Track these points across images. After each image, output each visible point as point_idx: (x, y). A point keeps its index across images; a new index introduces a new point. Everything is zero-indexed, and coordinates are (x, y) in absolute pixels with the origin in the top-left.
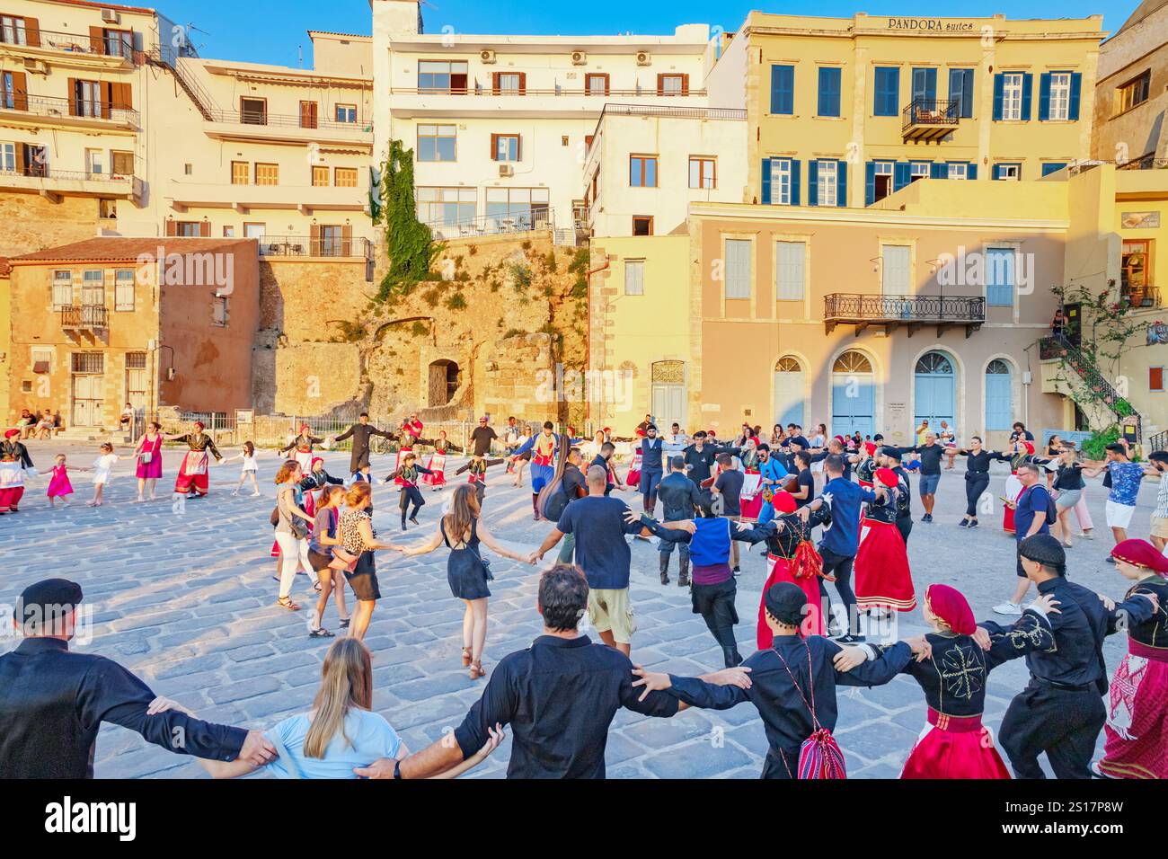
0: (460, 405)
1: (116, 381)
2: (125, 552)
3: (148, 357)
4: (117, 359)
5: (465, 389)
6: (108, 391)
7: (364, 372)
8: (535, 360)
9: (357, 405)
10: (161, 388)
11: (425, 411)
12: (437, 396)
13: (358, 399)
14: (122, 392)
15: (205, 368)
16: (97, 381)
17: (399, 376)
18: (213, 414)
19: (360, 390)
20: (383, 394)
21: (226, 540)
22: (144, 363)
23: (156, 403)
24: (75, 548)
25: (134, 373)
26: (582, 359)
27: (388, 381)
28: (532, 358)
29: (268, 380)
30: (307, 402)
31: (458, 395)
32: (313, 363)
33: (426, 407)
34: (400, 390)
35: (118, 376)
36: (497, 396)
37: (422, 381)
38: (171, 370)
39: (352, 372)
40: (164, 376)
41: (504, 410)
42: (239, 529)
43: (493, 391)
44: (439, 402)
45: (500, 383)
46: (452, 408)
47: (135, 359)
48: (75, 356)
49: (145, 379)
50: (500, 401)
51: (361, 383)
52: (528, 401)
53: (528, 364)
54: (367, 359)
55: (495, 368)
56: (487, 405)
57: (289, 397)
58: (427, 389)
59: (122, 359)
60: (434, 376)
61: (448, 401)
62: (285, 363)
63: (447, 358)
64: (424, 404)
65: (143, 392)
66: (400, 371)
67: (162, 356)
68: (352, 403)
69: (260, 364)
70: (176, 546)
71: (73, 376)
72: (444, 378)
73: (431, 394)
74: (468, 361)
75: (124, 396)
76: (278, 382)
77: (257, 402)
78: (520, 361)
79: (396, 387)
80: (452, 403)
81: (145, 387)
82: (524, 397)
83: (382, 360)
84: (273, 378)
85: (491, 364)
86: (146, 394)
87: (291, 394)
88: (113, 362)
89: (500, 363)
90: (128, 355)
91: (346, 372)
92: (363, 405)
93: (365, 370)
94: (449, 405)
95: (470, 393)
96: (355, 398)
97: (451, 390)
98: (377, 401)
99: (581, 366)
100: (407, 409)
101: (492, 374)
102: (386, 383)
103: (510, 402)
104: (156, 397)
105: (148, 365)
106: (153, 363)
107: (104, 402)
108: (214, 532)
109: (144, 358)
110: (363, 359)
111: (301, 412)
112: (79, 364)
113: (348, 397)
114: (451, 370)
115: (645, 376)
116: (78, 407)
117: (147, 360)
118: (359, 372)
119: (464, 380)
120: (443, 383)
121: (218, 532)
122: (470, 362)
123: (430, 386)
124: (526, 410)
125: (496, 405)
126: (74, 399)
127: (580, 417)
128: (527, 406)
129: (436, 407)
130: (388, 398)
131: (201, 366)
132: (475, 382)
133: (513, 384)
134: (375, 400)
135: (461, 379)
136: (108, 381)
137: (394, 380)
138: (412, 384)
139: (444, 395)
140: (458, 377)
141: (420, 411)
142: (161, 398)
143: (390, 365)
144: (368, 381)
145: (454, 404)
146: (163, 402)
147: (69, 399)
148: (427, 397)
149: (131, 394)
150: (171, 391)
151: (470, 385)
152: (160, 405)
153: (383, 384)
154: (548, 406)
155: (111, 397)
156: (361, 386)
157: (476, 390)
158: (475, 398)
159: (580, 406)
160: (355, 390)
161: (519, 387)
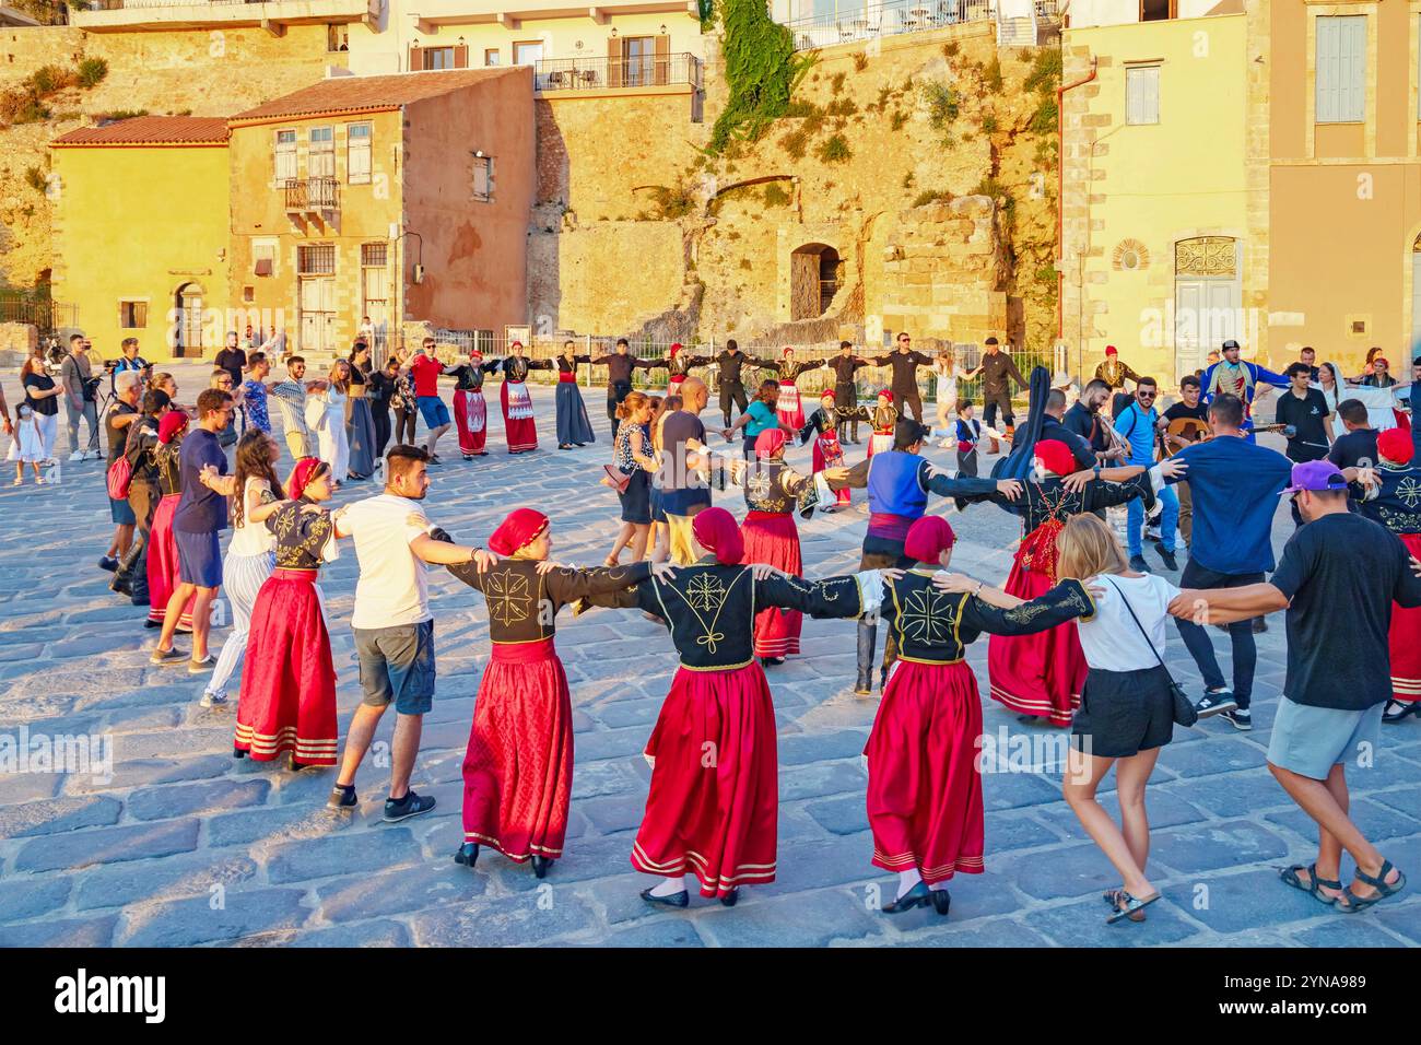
0: (842, 318)
1: (350, 286)
3: (390, 249)
4: (351, 254)
5: (851, 291)
6: (342, 301)
7: (690, 266)
8: (966, 241)
9: (680, 319)
10: (407, 295)
11: (786, 327)
12: (804, 303)
13: (682, 309)
14: (358, 300)
15: (462, 264)
16: (328, 285)
17: (744, 270)
18: (476, 333)
19: (684, 294)
20: (720, 300)
22: (384, 258)
23: (400, 317)
25: (372, 274)
26: (1049, 237)
27: (728, 279)
28: (962, 238)
29: (550, 281)
30: (605, 315)
31: (839, 301)
32: (614, 253)
33: (788, 320)
34: (745, 294)
35: (352, 279)
36: (902, 302)
37: (780, 279)
38: (418, 268)
39: (672, 267)
40: (410, 278)
43: (896, 294)
44: (808, 313)
45: (908, 280)
46: (829, 321)
47: (372, 253)
48: (302, 249)
49: (386, 282)
50: (908, 309)
51: (687, 283)
52: (955, 310)
53: (955, 248)
54: (694, 246)
55: (899, 255)
56: (887, 318)
57: (580, 307)
58: (789, 293)
59: (357, 253)
60: (799, 270)
61: (823, 311)
62: (573, 255)
63: (822, 241)
64: (784, 316)
65: (384, 301)
66: (745, 264)
67: (407, 248)
68: (673, 315)
69: (538, 256)
71: (300, 279)
72: (816, 274)
73: (796, 300)
74: (854, 245)
75: (360, 306)
76: (564, 285)
77: (534, 314)
78: (940, 243)
79: (739, 290)
80: (829, 314)
81: (387, 294)
82: (949, 303)
83: (718, 247)
84: (556, 278)
85: (891, 250)
86: (388, 303)
87: (583, 302)
88: (347, 258)
89: (910, 247)
90: (364, 247)
91: (663, 267)
92: (689, 318)
93: (692, 263)
94: (824, 317)
95: (858, 298)
96: (677, 307)
97: (827, 294)
98: (710, 311)
99: (1047, 250)
100: (756, 324)
101: (895, 266)
102: (724, 283)
103: (926, 311)
104: (400, 308)
105: (390, 261)
106: (396, 258)
107: (336, 315)
108: (486, 504)
109: (385, 251)
110: (688, 246)
111: (597, 329)
112: (305, 265)
113: (664, 307)
114: (827, 260)
115: (1162, 265)
116: (306, 322)
117: (388, 254)
118: (683, 266)
119: (847, 276)
120: (813, 283)
121: (492, 504)
122: (858, 247)
123: (793, 286)
125: (902, 317)
126: (301, 312)
127: (1046, 336)
128: (954, 319)
129: (803, 321)
130: (728, 307)
131: (457, 262)
132: (866, 279)
133: (930, 283)
134: (707, 311)
135: (844, 275)
136: (342, 286)
137: (737, 278)
138: (765, 285)
139: (816, 302)
140: (838, 271)
141: (778, 327)
142: (407, 309)
143: (731, 254)
144: (697, 281)
145: (833, 316)
146: (409, 315)
147: (296, 312)
148: (788, 304)
149: (369, 303)
150: (419, 298)
151: (858, 286)
152: (405, 319)
153: (721, 285)
154: (990, 317)
155: (345, 308)
156: (686, 288)
157: (868, 293)
158: (866, 306)
159: (1045, 318)
160: (676, 295)
161: (939, 287)
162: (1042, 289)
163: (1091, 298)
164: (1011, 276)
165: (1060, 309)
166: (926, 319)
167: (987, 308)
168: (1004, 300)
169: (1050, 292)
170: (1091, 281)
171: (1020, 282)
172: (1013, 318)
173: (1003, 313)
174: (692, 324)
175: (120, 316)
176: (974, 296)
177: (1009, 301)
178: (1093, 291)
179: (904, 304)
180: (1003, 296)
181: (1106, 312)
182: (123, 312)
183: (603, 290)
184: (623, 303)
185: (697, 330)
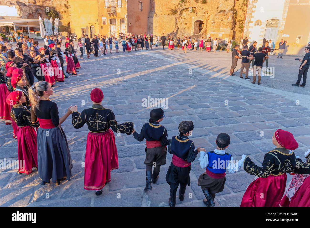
0: (203, 34)
1: (119, 26)
2: (125, 67)
3: (125, 20)
4: (118, 20)
5: (204, 29)
6: (117, 29)
7: (176, 24)
8: (227, 20)
10: (128, 28)
11: (193, 36)
12: (196, 31)
13: (174, 32)
14: (120, 29)
15: (137, 23)
16: (115, 26)
17: (186, 25)
19: (175, 29)
20: (181, 30)
21: (146, 67)
22: (124, 22)
23: (127, 32)
24: (116, 65)
25: (122, 24)
26: (243, 19)
27: (183, 27)
28: (226, 19)
29: (152, 26)
30: (161, 33)
31: (202, 31)
32: (163, 21)
34: (186, 30)
35: (119, 25)
36: (214, 31)
37: (192, 27)
38: (130, 23)
39: (173, 24)
40: (128, 25)
41: (216, 36)
42: (148, 64)
43: (213, 30)
44: (196, 33)
45: (215, 27)
46: (200, 35)
47: (122, 21)
48: (110, 19)
49: (124, 26)
50: (215, 33)
51: (176, 27)
52: (223, 33)
53: (225, 21)
54: (177, 20)
55: (214, 22)
56: (211, 34)
57: (157, 31)
58: (193, 29)
59: (120, 21)
60: (196, 25)
61: (199, 33)
62: (156, 22)
63: (200, 20)
64: (192, 33)
65: (124, 29)
66: (186, 24)
67: (128, 20)
68: (173, 33)
69: (150, 22)
70: (135, 67)
71: (110, 25)
72: (198, 26)
73: (194, 31)
74: (206, 20)
75: (120, 30)
76: (154, 28)
77: (149, 32)
78: (222, 20)
79: (185, 29)
80: (200, 33)
81: (125, 28)
83: (181, 20)
85: (213, 21)
87: (157, 30)
88: (118, 21)
89: (216, 21)
90: (121, 19)
91: (171, 24)
92: (176, 34)
93: (177, 23)
94: (199, 34)
95: (206, 30)
96: (174, 31)
97: (200, 30)
98: (179, 33)
99: (242, 22)
100: (187, 35)
101: (213, 24)
102: (182, 27)
103: (218, 33)
104: (127, 31)
105: (125, 22)
106: (126, 22)
107: (116, 32)
109: (124, 20)
110: (176, 20)
111: (160, 35)
112: (111, 22)
113: (172, 32)
114: (201, 23)
115: (264, 25)
116: (111, 33)
117: (125, 21)
118: (175, 24)
119: (204, 27)
120: (198, 28)
121: (144, 64)
122: (207, 21)
123: (194, 28)
124: (222, 36)
125: (213, 34)
126: (111, 31)
127: (239, 38)
128: (223, 35)
129: (195, 35)
130: (182, 32)
131: (137, 22)
132: (207, 27)
133: (219, 28)
134: (179, 32)
135: (203, 26)
136: (117, 26)
137: (184, 26)
138: (189, 28)
139: (198, 31)
140: (202, 26)
141: (191, 36)
142: (128, 31)
143: (184, 22)
144: (177, 27)
145: (201, 34)
146: (128, 32)
147: (110, 31)
148: (193, 31)
149: (122, 30)
150: (130, 29)
151: (206, 28)
152: (128, 33)
153: (181, 28)
154: (230, 34)
155: (118, 31)
156: (175, 28)
157: (208, 30)
158: (207, 32)
159: (240, 35)
161: (221, 29)
162: (240, 29)
163: (249, 31)
164: (234, 27)
165: (243, 33)
166: (218, 35)
167: (229, 33)
168: (233, 31)
169: (241, 30)
170: (250, 28)
171: (236, 28)
172: (234, 35)
173: (232, 34)
174: (176, 35)
175: (81, 31)
176: (227, 30)
177: (234, 32)
178: (250, 30)
179: (214, 32)
180: (233, 30)
181: (252, 34)
182: (82, 30)
183: (161, 28)
184: (164, 31)
185: (177, 36)
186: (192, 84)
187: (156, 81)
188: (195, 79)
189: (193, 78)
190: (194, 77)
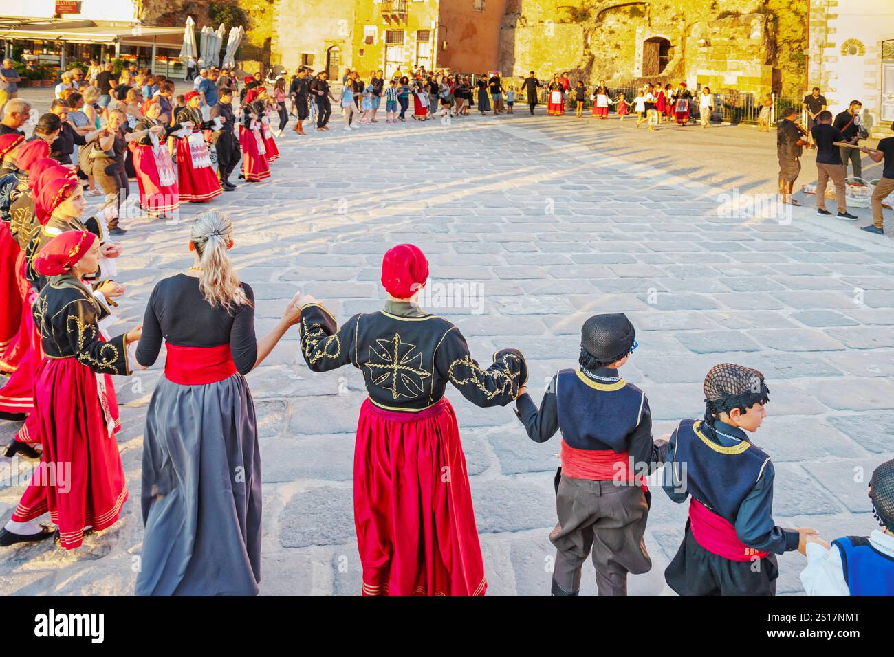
0: (672, 76)
1: (411, 50)
2: (424, 164)
3: (431, 33)
4: (412, 35)
5: (677, 63)
6: (406, 57)
7: (586, 47)
8: (749, 38)
9: (580, 72)
10: (439, 55)
11: (640, 79)
12: (650, 67)
13: (581, 68)
14: (414, 56)
15: (467, 42)
16: (399, 50)
17: (616, 50)
18: (473, 75)
19: (583, 60)
20: (602, 65)
21: (490, 164)
22: (428, 38)
23: (435, 65)
24: (395, 157)
25: (422, 45)
26: (800, 37)
27: (608, 53)
28: (746, 36)
29: (511, 52)
31: (670, 67)
32: (545, 39)
33: (640, 75)
34: (616, 62)
35: (412, 47)
36: (709, 68)
37: (637, 55)
38: (445, 42)
39: (577, 46)
40: (440, 47)
41: (716, 81)
42: (498, 157)
43: (705, 64)
44: (652, 72)
45: (712, 57)
46: (664, 78)
47: (423, 35)
48: (388, 32)
49: (428, 49)
50: (712, 73)
51: (584, 55)
52: (740, 74)
53: (742, 42)
54: (590, 37)
55: (707, 44)
57: (527, 65)
58: (642, 62)
59: (415, 35)
60: (648, 51)
61: (660, 72)
62: (524, 39)
63: (663, 36)
64: (638, 73)
65: (427, 58)
66: (618, 46)
67: (440, 33)
68: (577, 71)
69: (505, 40)
70: (456, 164)
71: (386, 46)
72: (657, 53)
73: (645, 66)
74: (680, 38)
75: (415, 60)
76: (517, 54)
77: (502, 67)
78: (733, 39)
79: (613, 59)
80: (664, 73)
81: (428, 54)
82: (737, 70)
83: (602, 38)
84: (513, 50)
85: (703, 41)
86: (429, 59)
87: (528, 63)
88: (410, 37)
89: (713, 40)
90: (418, 32)
91: (571, 46)
92: (585, 72)
93: (588, 44)
94: (661, 75)
95: (681, 66)
96: (578, 67)
97: (663, 63)
98: (597, 70)
99: (798, 44)
100: (622, 77)
101: (704, 50)
102: (605, 55)
103: (722, 74)
104: (435, 62)
105: (431, 40)
106: (434, 38)
108: (480, 157)
109: (428, 34)
110: (586, 36)
112: (390, 38)
113: (572, 66)
114: (664, 47)
115: (873, 54)
116: (388, 66)
117: (430, 35)
118: (582, 46)
119: (675, 56)
120: (656, 57)
121: (483, 158)
122: (683, 38)
123: (644, 59)
124: (738, 81)
125: (708, 77)
126: (386, 61)
127: (796, 90)
128: (739, 78)
129: (649, 77)
130: (607, 68)
131: (465, 40)
132: (686, 56)
133: (726, 59)
134: (595, 69)
135: (673, 54)
136: (407, 50)
137: (612, 54)
138: (629, 57)
139: (657, 67)
140: (670, 52)
141: (636, 79)
142: (439, 62)
143: (609, 41)
144: (590, 54)
145: (667, 75)
146: (439, 65)
147: (384, 61)
148: (641, 67)
149: (419, 59)
150: (444, 57)
151: (681, 60)
152: (437, 67)
153: (603, 56)
154: (761, 78)
155: (408, 61)
156: (584, 58)
157: (687, 63)
158: (686, 70)
159: (796, 80)
160: (577, 60)
161: (731, 62)
162: (794, 65)
163: (827, 70)
164: (774, 57)
165: (807, 75)
166: (722, 78)
167: (760, 73)
168: (771, 70)
169: (799, 66)
170: (827, 61)
171: (780, 61)
172: (776, 79)
173: (770, 76)
174: (587, 76)
175: (301, 60)
176: (752, 67)
177: (774, 70)
178: (828, 66)
179: (710, 69)
180: (770, 68)
181: (837, 78)
182: (303, 58)
183: (538, 57)
184: (550, 64)
185: (589, 79)
186: (648, 225)
187: (522, 210)
188: (657, 210)
189: (648, 205)
190: (652, 202)
